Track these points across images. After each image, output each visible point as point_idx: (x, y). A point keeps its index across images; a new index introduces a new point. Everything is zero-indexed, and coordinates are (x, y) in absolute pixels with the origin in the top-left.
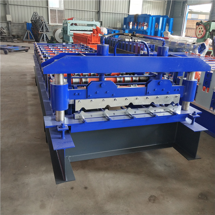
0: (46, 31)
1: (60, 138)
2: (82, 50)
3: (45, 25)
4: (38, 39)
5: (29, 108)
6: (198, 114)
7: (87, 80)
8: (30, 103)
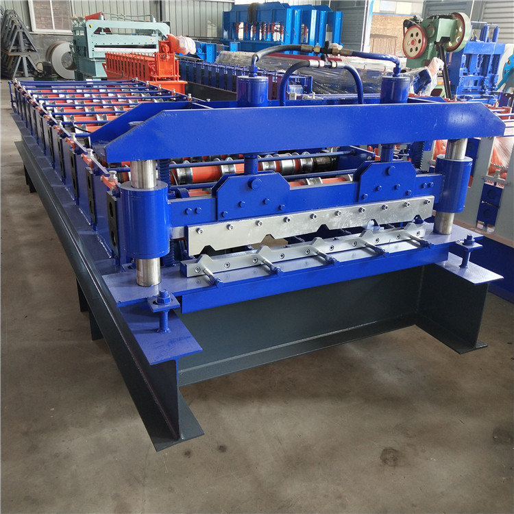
0: (28, 50)
1: (155, 331)
2: (143, 96)
3: (24, 33)
4: (7, 70)
5: (25, 253)
6: (477, 240)
7: (188, 173)
8: (23, 239)
